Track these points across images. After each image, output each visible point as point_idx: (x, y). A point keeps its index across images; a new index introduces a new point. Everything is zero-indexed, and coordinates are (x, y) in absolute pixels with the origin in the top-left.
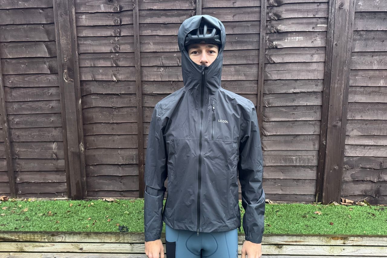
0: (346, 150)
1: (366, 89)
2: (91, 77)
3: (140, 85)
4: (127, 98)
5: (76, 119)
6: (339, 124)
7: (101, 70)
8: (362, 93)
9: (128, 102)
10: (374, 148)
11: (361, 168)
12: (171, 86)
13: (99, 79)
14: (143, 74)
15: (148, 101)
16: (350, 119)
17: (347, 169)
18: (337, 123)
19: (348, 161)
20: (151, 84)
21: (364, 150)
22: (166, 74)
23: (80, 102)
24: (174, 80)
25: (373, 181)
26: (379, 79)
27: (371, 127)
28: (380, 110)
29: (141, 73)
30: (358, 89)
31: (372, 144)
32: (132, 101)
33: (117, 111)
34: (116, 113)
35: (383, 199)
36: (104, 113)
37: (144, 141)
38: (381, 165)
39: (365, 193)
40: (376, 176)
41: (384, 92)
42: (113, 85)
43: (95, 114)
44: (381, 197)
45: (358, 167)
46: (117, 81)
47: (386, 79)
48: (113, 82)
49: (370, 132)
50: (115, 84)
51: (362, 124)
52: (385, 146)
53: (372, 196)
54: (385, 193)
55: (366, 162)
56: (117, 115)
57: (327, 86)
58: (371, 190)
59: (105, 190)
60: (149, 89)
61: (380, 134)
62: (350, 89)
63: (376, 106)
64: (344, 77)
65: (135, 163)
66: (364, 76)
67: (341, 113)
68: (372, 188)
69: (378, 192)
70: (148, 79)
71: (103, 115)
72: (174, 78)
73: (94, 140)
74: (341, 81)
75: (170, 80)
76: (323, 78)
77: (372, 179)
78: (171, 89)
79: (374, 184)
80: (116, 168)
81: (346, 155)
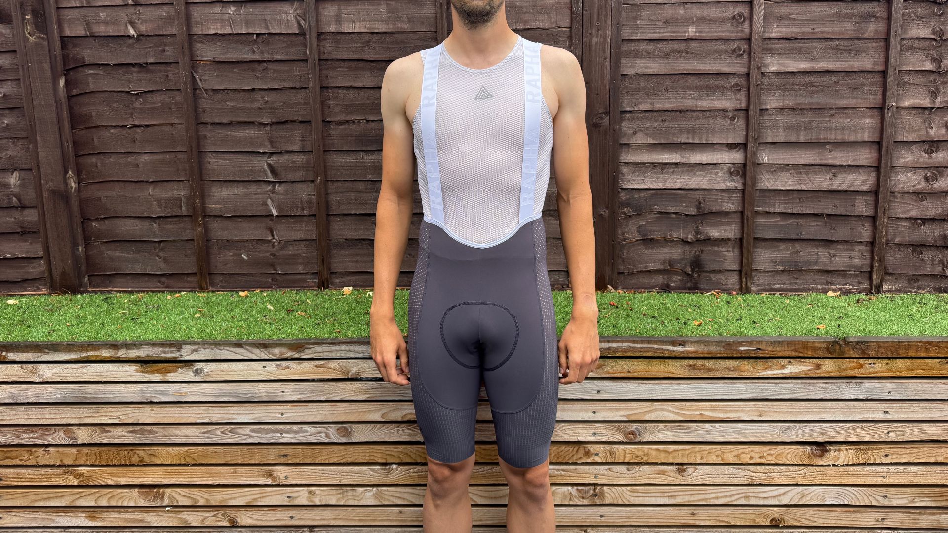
0: (623, 175)
1: (660, 45)
2: (82, 28)
3: (186, 46)
4: (160, 71)
5: (55, 120)
6: (606, 121)
7: (102, 12)
8: (651, 55)
9: (163, 80)
10: (683, 172)
11: (660, 213)
12: (254, 45)
13: (100, 32)
14: (193, 20)
15: (206, 78)
16: (628, 109)
17: (630, 216)
18: (602, 118)
19: (629, 199)
20: (209, 42)
21: (661, 176)
22: (241, 20)
23: (62, 82)
24: (258, 31)
25: (685, 240)
26: (685, 24)
27: (673, 126)
28: (690, 88)
29: (188, 17)
30: (643, 47)
31: (678, 161)
32: (171, 77)
33: (141, 100)
34: (139, 106)
35: (709, 280)
36: (114, 105)
37: (201, 165)
38: (698, 208)
39: (669, 265)
40: (692, 229)
41: (698, 51)
42: (130, 46)
43: (96, 109)
44: (704, 274)
45: (651, 211)
46: (138, 35)
47: (701, 24)
48: (130, 39)
49: (671, 138)
50: (133, 44)
51: (656, 121)
52: (706, 164)
53: (685, 273)
54: (712, 266)
55: (667, 201)
56: (141, 110)
57: (575, 42)
58: (682, 259)
59: (126, 274)
60: (207, 52)
61: (694, 140)
62: (625, 48)
63: (682, 82)
64: (609, 22)
65: (185, 213)
66: (653, 19)
67: (608, 99)
68: (684, 255)
69: (697, 264)
70: (202, 30)
71: (113, 110)
72: (258, 28)
73: (97, 164)
74: (605, 30)
75: (251, 32)
76: (568, 25)
77: (682, 236)
78: (254, 52)
79: (687, 248)
80: (146, 224)
81: (624, 187)
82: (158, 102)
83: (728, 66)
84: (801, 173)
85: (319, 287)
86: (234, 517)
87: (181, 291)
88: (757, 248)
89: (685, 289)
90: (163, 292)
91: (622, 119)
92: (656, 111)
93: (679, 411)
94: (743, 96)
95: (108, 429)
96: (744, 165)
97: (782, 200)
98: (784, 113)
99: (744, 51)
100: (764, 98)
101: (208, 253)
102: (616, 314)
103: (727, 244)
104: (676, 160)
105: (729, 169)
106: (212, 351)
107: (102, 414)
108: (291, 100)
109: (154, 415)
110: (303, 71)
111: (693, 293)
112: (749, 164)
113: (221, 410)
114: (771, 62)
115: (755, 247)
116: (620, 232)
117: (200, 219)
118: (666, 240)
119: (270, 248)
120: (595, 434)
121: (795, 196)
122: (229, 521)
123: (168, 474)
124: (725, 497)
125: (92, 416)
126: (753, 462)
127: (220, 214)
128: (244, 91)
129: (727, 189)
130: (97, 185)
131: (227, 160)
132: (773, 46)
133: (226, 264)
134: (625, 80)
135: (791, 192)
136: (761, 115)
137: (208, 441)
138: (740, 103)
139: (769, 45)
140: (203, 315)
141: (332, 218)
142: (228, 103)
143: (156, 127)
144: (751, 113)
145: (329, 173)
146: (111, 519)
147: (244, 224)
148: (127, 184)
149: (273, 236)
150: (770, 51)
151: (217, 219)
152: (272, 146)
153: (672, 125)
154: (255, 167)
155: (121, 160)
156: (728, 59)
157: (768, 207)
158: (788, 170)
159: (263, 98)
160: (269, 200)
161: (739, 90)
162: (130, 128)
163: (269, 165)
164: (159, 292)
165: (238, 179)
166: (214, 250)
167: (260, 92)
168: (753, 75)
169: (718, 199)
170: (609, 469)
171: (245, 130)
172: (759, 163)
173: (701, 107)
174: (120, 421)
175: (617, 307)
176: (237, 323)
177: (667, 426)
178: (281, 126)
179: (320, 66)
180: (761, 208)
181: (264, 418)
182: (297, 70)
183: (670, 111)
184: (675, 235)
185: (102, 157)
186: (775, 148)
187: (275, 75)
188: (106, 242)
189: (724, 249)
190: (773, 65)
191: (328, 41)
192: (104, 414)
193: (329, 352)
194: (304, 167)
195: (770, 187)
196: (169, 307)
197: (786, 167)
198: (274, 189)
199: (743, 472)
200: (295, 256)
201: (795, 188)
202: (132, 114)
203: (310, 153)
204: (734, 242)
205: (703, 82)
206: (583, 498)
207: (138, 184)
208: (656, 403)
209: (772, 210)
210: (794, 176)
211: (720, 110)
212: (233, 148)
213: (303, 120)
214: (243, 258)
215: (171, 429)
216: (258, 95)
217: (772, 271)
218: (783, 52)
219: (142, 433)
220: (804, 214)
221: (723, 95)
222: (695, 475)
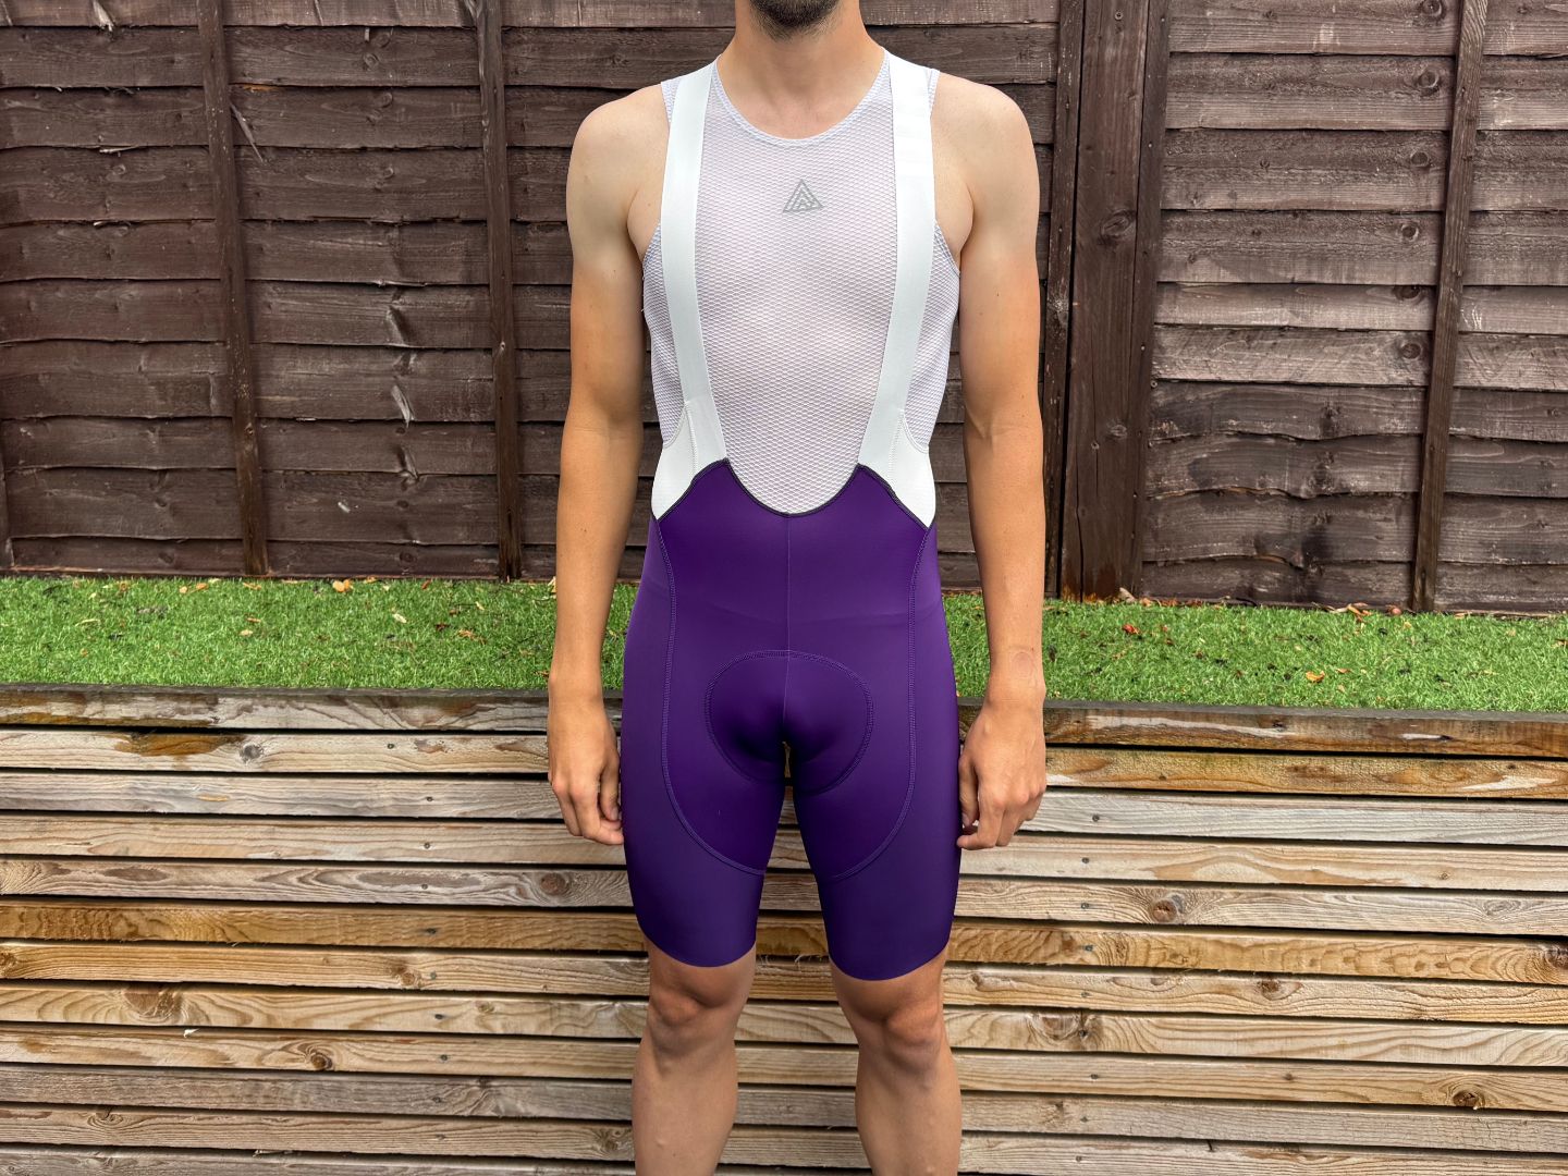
0: (1162, 350)
1: (1255, 66)
3: (220, 49)
4: (164, 106)
6: (1129, 232)
8: (1233, 88)
9: (169, 125)
10: (1295, 346)
11: (1240, 434)
12: (365, 51)
13: (34, 18)
15: (262, 122)
16: (1179, 206)
17: (1174, 441)
18: (1120, 226)
19: (1174, 403)
20: (268, 43)
21: (1247, 354)
24: (375, 21)
25: (1293, 494)
26: (1312, 20)
27: (1278, 245)
28: (1318, 163)
30: (1216, 68)
31: (1285, 323)
32: (188, 120)
33: (124, 168)
34: (117, 180)
35: (1343, 581)
36: (64, 177)
37: (250, 311)
38: (1326, 425)
39: (1257, 547)
40: (1309, 472)
41: (1339, 80)
42: (100, 50)
43: (27, 185)
44: (1332, 569)
45: (1221, 430)
46: (116, 27)
47: (1347, 21)
48: (98, 34)
49: (1271, 271)
50: (106, 46)
51: (1238, 234)
52: (1347, 331)
53: (1291, 565)
54: (1349, 552)
55: (1257, 410)
56: (123, 190)
57: (1067, 55)
58: (1286, 536)
59: (92, 537)
60: (263, 66)
61: (1321, 276)
62: (1176, 70)
63: (1301, 148)
64: (1143, 13)
65: (216, 413)
66: (1241, 6)
67: (1135, 183)
68: (1290, 527)
69: (1317, 547)
70: (253, 17)
71: (62, 187)
72: (375, 15)
73: (29, 302)
74: (1134, 30)
75: (360, 23)
76: (1053, 19)
77: (1287, 486)
78: (365, 67)
79: (1298, 511)
80: (133, 432)
81: (1164, 376)
82: (160, 173)
83: (1404, 116)
84: (1555, 353)
85: (501, 576)
86: (324, 1052)
87: (208, 577)
88: (1450, 514)
89: (1289, 599)
90: (170, 577)
91: (1164, 229)
92: (1242, 211)
93: (1268, 864)
94: (1435, 182)
95: (63, 865)
96: (1431, 334)
97: (1510, 412)
98: (1524, 221)
99: (1440, 83)
100: (1479, 187)
101: (266, 498)
102: (1138, 652)
103: (1385, 504)
104: (1281, 320)
105: (1396, 344)
106: (280, 710)
107: (51, 835)
108: (443, 173)
109: (159, 840)
110: (470, 110)
111: (1307, 609)
112: (1440, 331)
113: (300, 833)
114: (1499, 108)
115: (1445, 512)
116: (1150, 474)
117: (250, 425)
118: (1251, 493)
119: (398, 491)
120: (1086, 906)
121: (1540, 403)
122: (314, 1060)
123: (189, 962)
124: (1360, 1044)
125: (30, 839)
126: (1421, 974)
127: (291, 415)
128: (344, 151)
129: (1391, 386)
130: (30, 348)
131: (305, 299)
132: (1506, 72)
133: (304, 522)
134: (1174, 140)
135: (1531, 396)
136: (1473, 225)
137: (271, 896)
138: (1427, 197)
139: (1498, 71)
140: (259, 632)
141: (528, 429)
142: (307, 177)
143: (154, 227)
144: (1450, 220)
145: (524, 333)
146: (71, 1050)
147: (342, 437)
148: (94, 346)
149: (403, 464)
150: (1498, 83)
151: (285, 426)
152: (403, 272)
153: (1275, 243)
154: (366, 317)
155: (81, 295)
156: (1405, 100)
157: (1480, 427)
158: (1527, 347)
159: (383, 167)
160: (396, 388)
161: (1426, 169)
162: (98, 227)
163: (396, 313)
164: (162, 577)
165: (331, 342)
166: (279, 491)
167: (378, 156)
168: (1458, 137)
169: (1369, 407)
170: (1114, 980)
171: (345, 236)
172: (1463, 329)
173: (1339, 204)
174: (89, 850)
175: (1140, 638)
176: (331, 650)
177: (1240, 894)
178: (422, 230)
179: (507, 99)
180: (1463, 429)
181: (388, 853)
182: (459, 109)
183: (1272, 212)
184: (1272, 485)
185: (39, 287)
186: (1500, 297)
187: (410, 118)
188: (49, 470)
189: (1378, 516)
190: (1503, 113)
191: (525, 46)
192: (55, 835)
193: (525, 718)
194: (470, 320)
195: (1485, 383)
196: (186, 611)
197: (1522, 340)
198: (407, 365)
199: (1399, 995)
200: (450, 508)
201: (1541, 387)
202: (104, 197)
203: (484, 289)
204: (1400, 501)
205: (1346, 149)
206: (1056, 1037)
207: (117, 346)
208: (1220, 846)
209: (1487, 433)
210: (1539, 360)
211: (1382, 212)
212: (319, 276)
213: (469, 217)
214: (341, 509)
215: (194, 870)
216: (373, 163)
217: (1482, 565)
218: (1528, 86)
219: (134, 876)
220: (1557, 443)
221: (1390, 179)
222: (1299, 998)
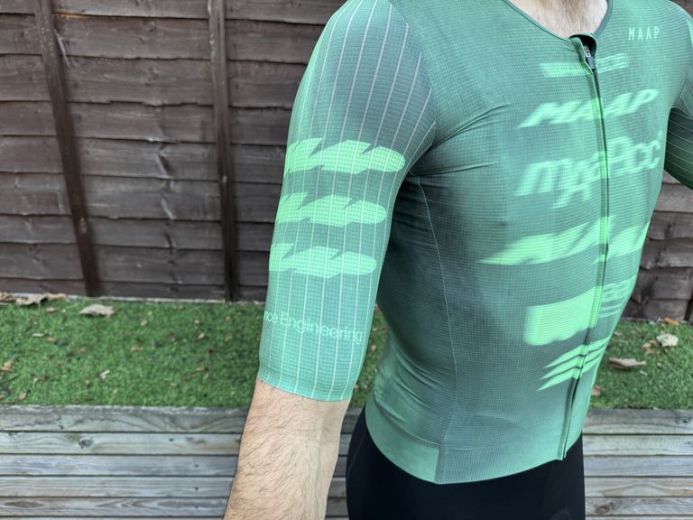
4: (12, 26)
25: (643, 267)
32: (28, 36)
35: (657, 308)
37: (75, 154)
38: (667, 233)
44: (654, 302)
53: (633, 300)
65: (62, 213)
79: (643, 275)
80: (16, 222)
89: (629, 316)
101: (94, 258)
103: (685, 272)
108: (187, 74)
110: (203, 34)
117: (82, 219)
127: (105, 215)
128: (127, 59)
131: (109, 149)
133: (117, 271)
137: (107, 514)
141: (240, 226)
142: (105, 75)
145: (237, 173)
149: (170, 243)
151: (103, 221)
152: (165, 134)
154: (145, 160)
159: (151, 70)
160: (164, 201)
163: (162, 159)
166: (102, 254)
167: (148, 62)
169: (690, 223)
171: (129, 111)
178: (176, 110)
179: (226, 28)
182: (196, 34)
187: (166, 39)
189: (681, 277)
194: (205, 163)
198: (169, 188)
200: (197, 265)
203: (213, 145)
213: (204, 103)
216: (144, 67)
